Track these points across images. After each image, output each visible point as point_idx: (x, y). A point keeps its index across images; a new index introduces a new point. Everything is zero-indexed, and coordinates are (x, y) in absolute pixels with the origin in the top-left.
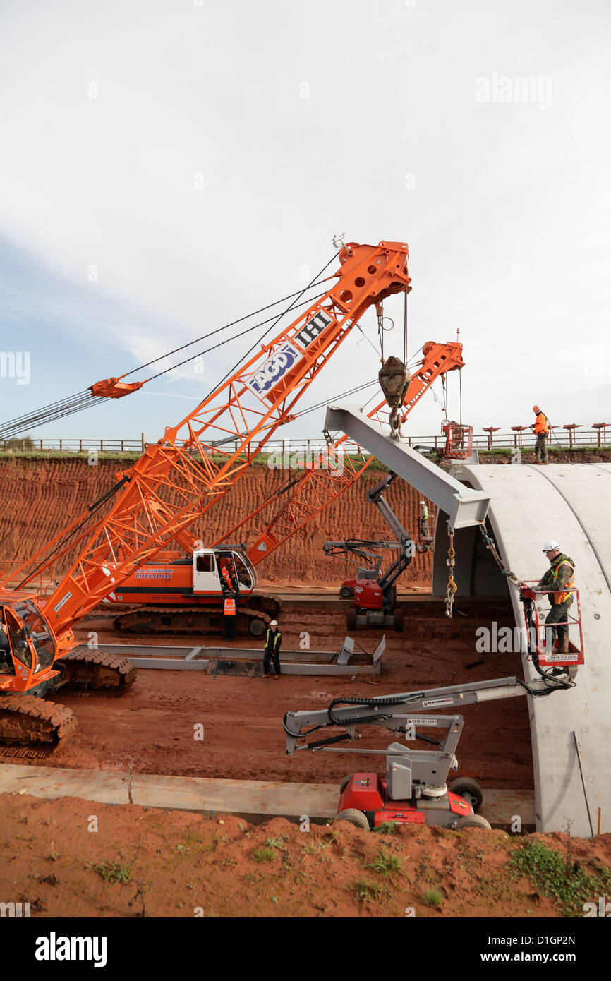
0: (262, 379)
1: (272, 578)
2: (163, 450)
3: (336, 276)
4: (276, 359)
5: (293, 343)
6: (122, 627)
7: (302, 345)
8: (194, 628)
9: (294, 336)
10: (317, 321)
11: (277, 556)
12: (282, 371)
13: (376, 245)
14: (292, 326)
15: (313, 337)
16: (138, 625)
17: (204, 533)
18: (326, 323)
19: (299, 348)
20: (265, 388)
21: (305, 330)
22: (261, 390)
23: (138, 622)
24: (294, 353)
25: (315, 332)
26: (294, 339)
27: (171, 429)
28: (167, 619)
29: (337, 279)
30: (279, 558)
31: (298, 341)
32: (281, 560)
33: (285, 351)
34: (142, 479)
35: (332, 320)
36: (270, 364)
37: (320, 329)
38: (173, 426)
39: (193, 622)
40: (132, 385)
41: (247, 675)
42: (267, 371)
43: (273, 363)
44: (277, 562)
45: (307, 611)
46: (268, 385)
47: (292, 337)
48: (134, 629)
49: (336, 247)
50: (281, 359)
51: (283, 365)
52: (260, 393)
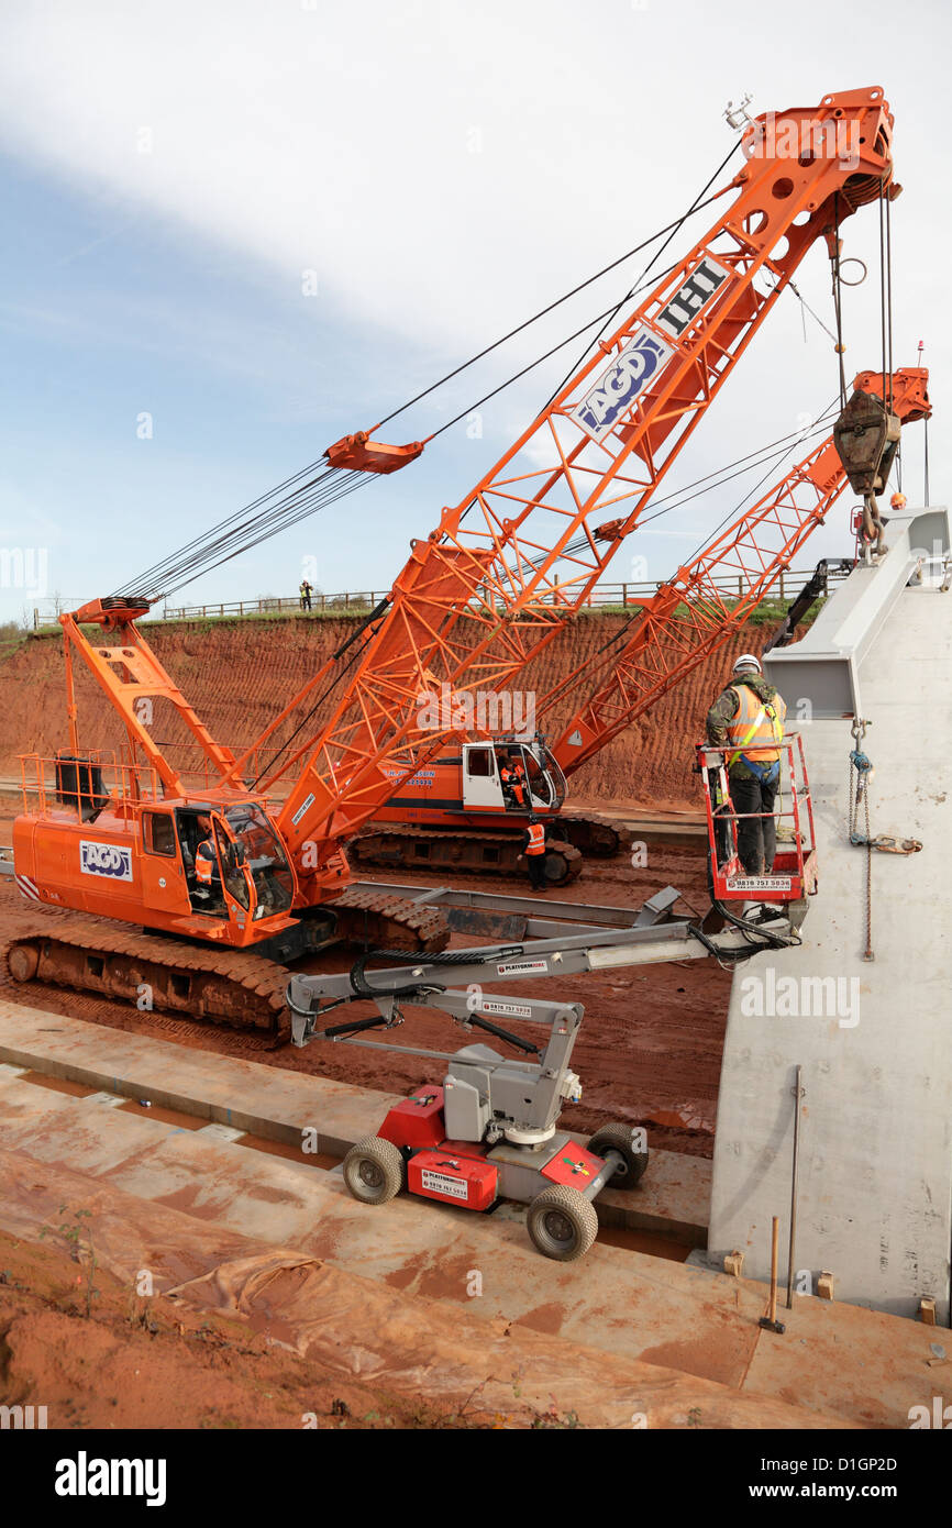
0: (601, 404)
1: (643, 797)
2: (439, 550)
3: (735, 184)
4: (625, 364)
5: (655, 328)
6: (361, 856)
7: (671, 330)
8: (463, 864)
9: (656, 315)
10: (701, 280)
11: (657, 764)
12: (636, 385)
13: (816, 105)
14: (653, 299)
15: (692, 311)
16: (383, 853)
17: (548, 727)
18: (716, 280)
19: (667, 339)
20: (607, 421)
21: (678, 300)
22: (598, 425)
23: (383, 850)
24: (657, 348)
25: (696, 302)
26: (656, 321)
27: (450, 510)
28: (423, 847)
29: (737, 191)
30: (660, 766)
31: (664, 324)
32: (663, 769)
33: (640, 347)
34: (409, 602)
35: (727, 274)
36: (614, 375)
37: (704, 295)
38: (454, 505)
39: (461, 854)
40: (407, 447)
41: (489, 936)
42: (609, 388)
43: (620, 371)
44: (656, 773)
45: (672, 850)
46: (611, 414)
47: (654, 317)
48: (377, 860)
49: (734, 126)
50: (634, 363)
51: (637, 373)
52: (597, 430)
